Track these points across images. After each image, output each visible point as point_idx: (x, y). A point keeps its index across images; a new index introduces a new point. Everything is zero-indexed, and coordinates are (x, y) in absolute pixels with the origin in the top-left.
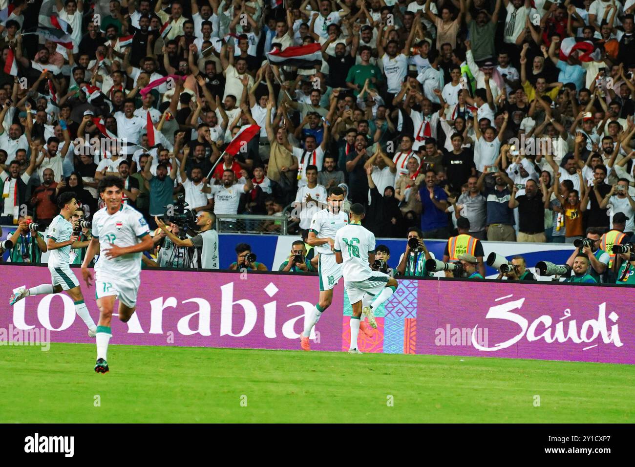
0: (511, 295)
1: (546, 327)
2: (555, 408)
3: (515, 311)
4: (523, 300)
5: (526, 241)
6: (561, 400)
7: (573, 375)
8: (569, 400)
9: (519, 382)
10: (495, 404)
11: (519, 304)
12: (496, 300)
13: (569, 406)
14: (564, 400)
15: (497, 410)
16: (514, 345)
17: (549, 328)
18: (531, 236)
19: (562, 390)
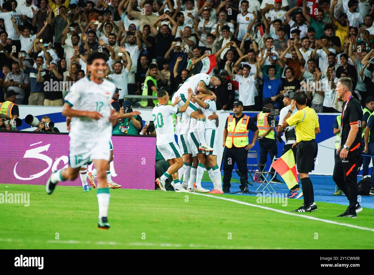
0: (41, 142)
1: (65, 164)
2: (71, 219)
3: (44, 153)
4: (48, 146)
5: (49, 105)
6: (75, 213)
7: (84, 196)
8: (81, 213)
9: (46, 201)
10: (30, 216)
11: (46, 148)
12: (31, 145)
13: (80, 217)
14: (77, 213)
15: (31, 220)
16: (43, 176)
17: (66, 164)
18: (52, 102)
19: (75, 206)
